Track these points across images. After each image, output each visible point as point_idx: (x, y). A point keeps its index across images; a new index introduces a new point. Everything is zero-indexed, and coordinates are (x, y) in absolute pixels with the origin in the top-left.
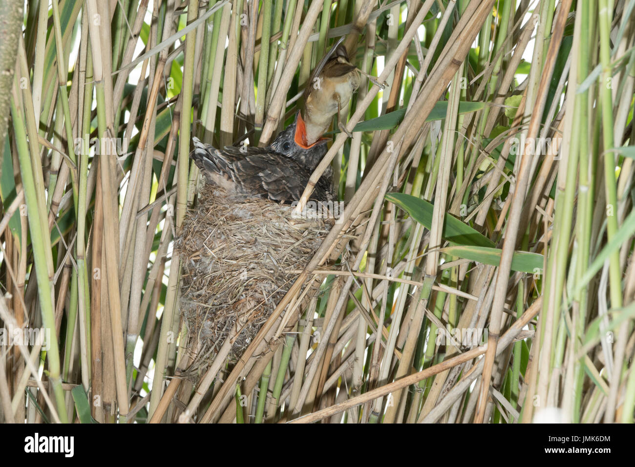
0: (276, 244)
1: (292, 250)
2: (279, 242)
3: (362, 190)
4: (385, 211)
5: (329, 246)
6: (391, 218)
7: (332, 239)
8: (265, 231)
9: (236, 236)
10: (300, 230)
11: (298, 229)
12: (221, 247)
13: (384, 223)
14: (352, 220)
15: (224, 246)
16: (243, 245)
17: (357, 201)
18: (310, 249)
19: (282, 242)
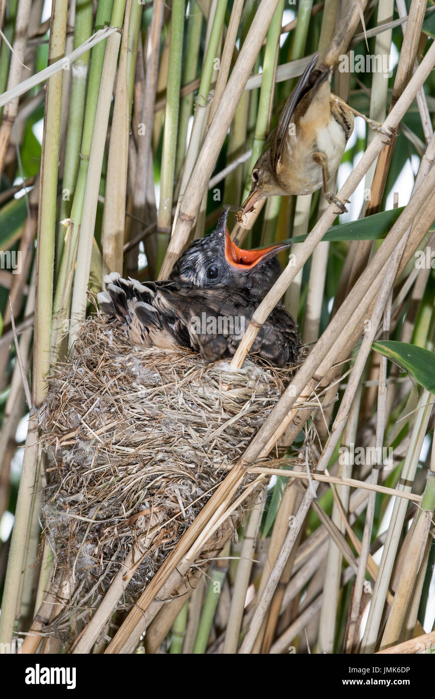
0: (199, 421)
1: (224, 431)
2: (205, 418)
3: (332, 332)
4: (371, 365)
5: (279, 422)
6: (380, 376)
7: (284, 410)
8: (181, 400)
9: (134, 408)
10: (237, 398)
11: (235, 397)
12: (110, 426)
13: (369, 384)
14: (317, 380)
15: (115, 423)
16: (146, 422)
17: (324, 349)
18: (254, 427)
19: (208, 419)
